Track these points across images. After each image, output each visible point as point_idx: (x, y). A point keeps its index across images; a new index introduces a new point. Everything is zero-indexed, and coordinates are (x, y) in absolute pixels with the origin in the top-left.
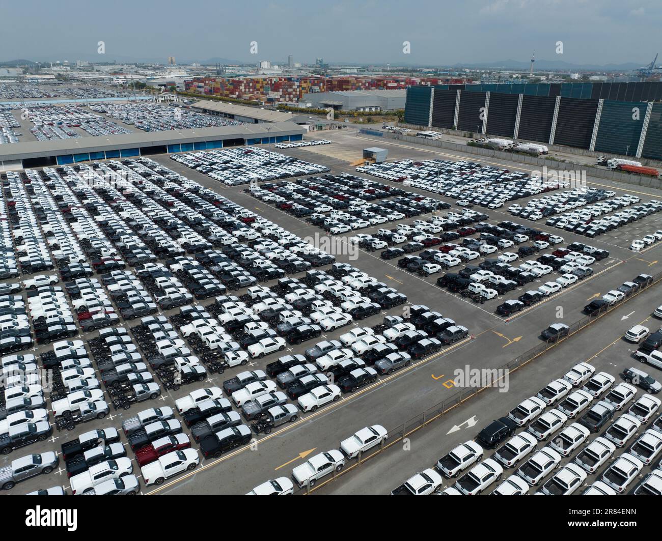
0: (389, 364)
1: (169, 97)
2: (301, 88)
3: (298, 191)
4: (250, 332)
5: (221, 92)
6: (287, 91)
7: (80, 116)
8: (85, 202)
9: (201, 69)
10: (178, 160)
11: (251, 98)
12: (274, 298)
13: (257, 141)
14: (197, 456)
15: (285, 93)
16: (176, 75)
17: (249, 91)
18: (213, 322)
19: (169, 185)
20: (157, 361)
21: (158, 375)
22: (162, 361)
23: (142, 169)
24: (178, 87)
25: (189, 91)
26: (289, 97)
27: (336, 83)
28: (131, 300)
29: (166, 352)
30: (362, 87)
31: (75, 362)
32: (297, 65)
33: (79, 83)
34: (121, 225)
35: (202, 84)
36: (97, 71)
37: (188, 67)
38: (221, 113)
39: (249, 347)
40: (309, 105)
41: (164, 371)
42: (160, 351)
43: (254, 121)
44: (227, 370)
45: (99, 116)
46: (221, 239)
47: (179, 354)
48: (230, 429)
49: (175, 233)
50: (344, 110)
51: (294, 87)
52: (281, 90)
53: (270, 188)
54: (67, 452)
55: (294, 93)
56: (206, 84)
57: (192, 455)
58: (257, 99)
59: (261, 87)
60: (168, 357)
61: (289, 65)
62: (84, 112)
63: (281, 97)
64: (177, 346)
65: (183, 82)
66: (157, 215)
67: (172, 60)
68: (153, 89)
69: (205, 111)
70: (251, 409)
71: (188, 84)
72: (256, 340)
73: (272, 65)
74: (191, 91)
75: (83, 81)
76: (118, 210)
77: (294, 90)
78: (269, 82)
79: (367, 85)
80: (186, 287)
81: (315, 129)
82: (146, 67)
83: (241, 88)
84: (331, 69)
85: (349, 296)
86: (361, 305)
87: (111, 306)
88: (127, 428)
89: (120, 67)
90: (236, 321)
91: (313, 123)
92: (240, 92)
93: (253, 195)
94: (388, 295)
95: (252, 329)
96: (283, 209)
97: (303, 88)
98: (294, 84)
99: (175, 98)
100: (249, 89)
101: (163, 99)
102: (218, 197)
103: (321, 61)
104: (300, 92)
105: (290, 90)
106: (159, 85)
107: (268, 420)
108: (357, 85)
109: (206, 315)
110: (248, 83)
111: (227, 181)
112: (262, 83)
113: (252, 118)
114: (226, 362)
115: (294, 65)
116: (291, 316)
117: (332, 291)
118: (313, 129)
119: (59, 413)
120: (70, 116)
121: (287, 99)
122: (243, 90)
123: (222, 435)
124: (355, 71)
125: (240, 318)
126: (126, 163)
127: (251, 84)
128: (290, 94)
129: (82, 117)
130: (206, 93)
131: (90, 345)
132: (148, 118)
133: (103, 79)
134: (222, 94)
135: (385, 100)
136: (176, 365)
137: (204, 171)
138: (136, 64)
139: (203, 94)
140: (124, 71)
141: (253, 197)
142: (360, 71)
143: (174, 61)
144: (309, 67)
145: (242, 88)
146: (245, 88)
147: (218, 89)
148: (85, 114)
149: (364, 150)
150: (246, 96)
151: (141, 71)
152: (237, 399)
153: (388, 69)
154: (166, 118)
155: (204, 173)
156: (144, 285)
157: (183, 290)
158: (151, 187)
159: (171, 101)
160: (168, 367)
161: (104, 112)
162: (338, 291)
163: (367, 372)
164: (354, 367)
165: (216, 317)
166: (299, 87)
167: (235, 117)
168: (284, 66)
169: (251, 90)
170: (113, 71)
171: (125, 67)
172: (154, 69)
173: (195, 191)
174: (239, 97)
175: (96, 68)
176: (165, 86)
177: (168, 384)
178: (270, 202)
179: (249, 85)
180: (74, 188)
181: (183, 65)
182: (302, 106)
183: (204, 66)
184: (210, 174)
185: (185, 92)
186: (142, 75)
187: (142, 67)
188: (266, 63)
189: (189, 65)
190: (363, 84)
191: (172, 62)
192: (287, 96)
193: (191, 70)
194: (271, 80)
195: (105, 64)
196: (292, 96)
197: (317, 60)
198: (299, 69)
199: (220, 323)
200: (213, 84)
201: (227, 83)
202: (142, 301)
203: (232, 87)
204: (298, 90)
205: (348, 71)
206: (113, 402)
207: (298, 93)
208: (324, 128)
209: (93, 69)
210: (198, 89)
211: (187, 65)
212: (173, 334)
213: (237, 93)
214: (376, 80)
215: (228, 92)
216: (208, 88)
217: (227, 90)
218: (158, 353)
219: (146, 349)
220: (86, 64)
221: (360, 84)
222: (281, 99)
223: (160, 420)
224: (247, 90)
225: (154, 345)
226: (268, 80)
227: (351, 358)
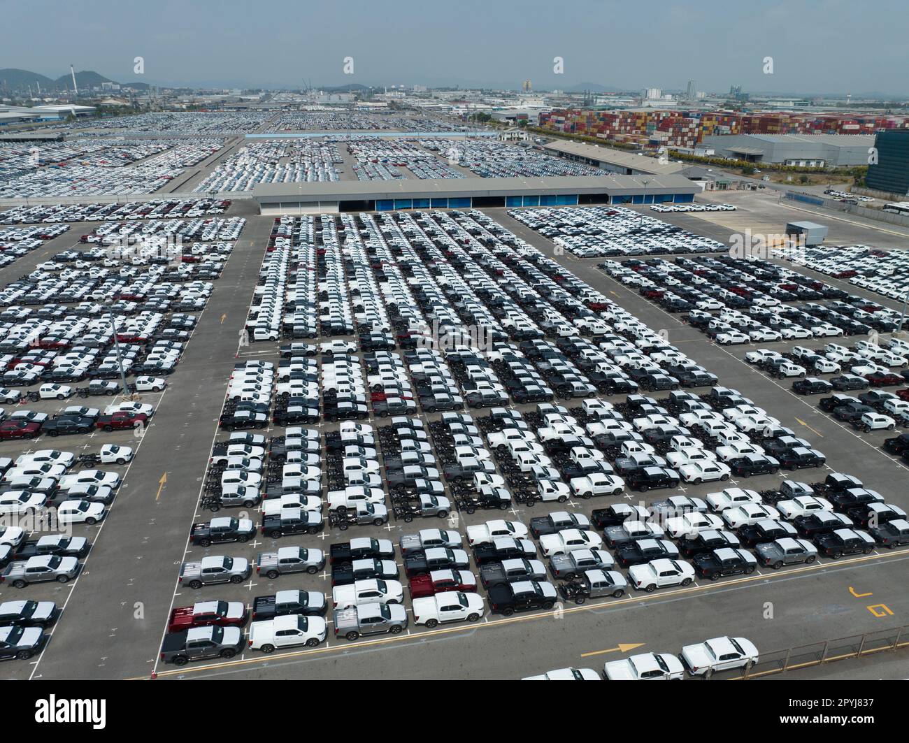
0: (779, 553)
1: (518, 133)
2: (701, 128)
3: (676, 275)
4: (577, 459)
5: (586, 129)
6: (680, 131)
7: (407, 152)
8: (400, 259)
9: (563, 98)
10: (517, 216)
11: (626, 140)
12: (618, 420)
13: (627, 199)
14: (481, 605)
15: (677, 133)
16: (529, 106)
17: (625, 129)
18: (530, 436)
19: (501, 248)
20: (453, 470)
21: (452, 489)
22: (458, 473)
23: (471, 225)
24: (531, 121)
25: (544, 127)
26: (682, 140)
27: (758, 122)
28: (434, 387)
29: (466, 462)
30: (799, 129)
31: (360, 450)
32: (701, 95)
33: (413, 113)
34: (436, 293)
35: (562, 118)
36: (436, 98)
37: (547, 95)
38: (583, 158)
39: (573, 481)
40: (711, 152)
41: (459, 485)
42: (459, 459)
43: (626, 170)
44: (538, 504)
45: (429, 155)
46: (556, 327)
47: (480, 468)
48: (529, 583)
49: (499, 312)
50: (765, 162)
51: (691, 126)
52: (671, 130)
53: (635, 266)
54: (336, 555)
55: (690, 134)
56: (567, 119)
57: (476, 602)
58: (635, 141)
59: (643, 125)
60: (467, 468)
61: (688, 94)
62: (414, 149)
63: (670, 139)
64: (480, 457)
65: (537, 114)
66: (480, 285)
67: (527, 85)
68: (499, 122)
69: (561, 154)
70: (562, 564)
71: (544, 118)
72: (584, 472)
73: (663, 94)
74: (547, 126)
75: (417, 110)
76: (435, 273)
77: (692, 130)
78: (656, 118)
79: (808, 126)
80: (503, 383)
81: (715, 188)
82: (493, 95)
83: (614, 124)
84: (752, 101)
85: (730, 438)
86: (749, 455)
87: (410, 390)
88: (405, 546)
89: (462, 93)
90: (560, 440)
91: (713, 178)
92: (613, 131)
93: (609, 273)
94: (795, 449)
95: (580, 456)
96: (649, 298)
97: (706, 128)
98: (692, 122)
99: (524, 136)
100: (626, 126)
101: (509, 136)
102: (561, 270)
103: (739, 89)
104: (700, 134)
105: (685, 130)
106: (508, 118)
107: (583, 586)
108: (791, 125)
109: (522, 424)
110: (625, 118)
111: (576, 251)
112: (646, 119)
113: (623, 167)
114: (538, 493)
115: (695, 95)
116: (638, 450)
117: (705, 427)
118: (712, 187)
119: (334, 507)
120: (397, 152)
121: (679, 143)
122: (617, 128)
123: (520, 587)
124: (791, 104)
125: (567, 438)
126: (454, 216)
127: (629, 120)
128: (684, 135)
129: (410, 154)
130: (565, 130)
131: (379, 434)
132: (487, 159)
133: (440, 109)
134: (586, 133)
135: (835, 151)
136: (475, 481)
137: (548, 234)
138: (482, 90)
139: (562, 132)
140: (466, 99)
141: (609, 277)
142: (800, 105)
143: (530, 86)
144: (718, 98)
145: (616, 124)
146: (620, 126)
147: (583, 125)
148: (415, 152)
149: (789, 225)
150: (620, 137)
151: (486, 100)
152: (546, 546)
153: (848, 102)
154: (509, 161)
155: (548, 237)
156: (452, 371)
157: (499, 387)
158: (479, 248)
159: (519, 139)
160: (465, 482)
161: (436, 149)
162: (715, 428)
163: (740, 555)
164: (721, 543)
165: (534, 431)
166: (698, 126)
167: (601, 164)
168: (681, 95)
169: (628, 128)
170: (453, 99)
171: (469, 93)
172: (504, 97)
173: (533, 259)
174: (610, 137)
175: (435, 94)
176: (514, 119)
177: (461, 504)
178: (632, 285)
179: (626, 121)
180: (389, 241)
181: (541, 92)
182: (699, 153)
183: (568, 94)
184: (556, 239)
185: (539, 129)
186: (488, 104)
187: (489, 93)
188: (654, 91)
189: (549, 93)
190: (801, 125)
191: (527, 88)
192: (680, 138)
193: (551, 99)
194: (658, 116)
195: (445, 90)
196: (686, 139)
197: (732, 88)
198: (702, 101)
199: (539, 439)
200: (577, 119)
201: (596, 117)
202: (447, 391)
203: (602, 123)
204: (697, 130)
205: (778, 104)
206: (394, 509)
207: (696, 135)
208: (728, 187)
209: (431, 95)
210: (557, 125)
211: (546, 92)
212: (478, 441)
213: (608, 132)
214: (825, 118)
215: (595, 130)
216: (570, 123)
217: (594, 127)
218: (455, 461)
219: (442, 452)
220: (424, 89)
221: (797, 125)
222: (670, 143)
223: (444, 546)
224: (623, 128)
225: (453, 450)
226: (654, 115)
227: (719, 530)
